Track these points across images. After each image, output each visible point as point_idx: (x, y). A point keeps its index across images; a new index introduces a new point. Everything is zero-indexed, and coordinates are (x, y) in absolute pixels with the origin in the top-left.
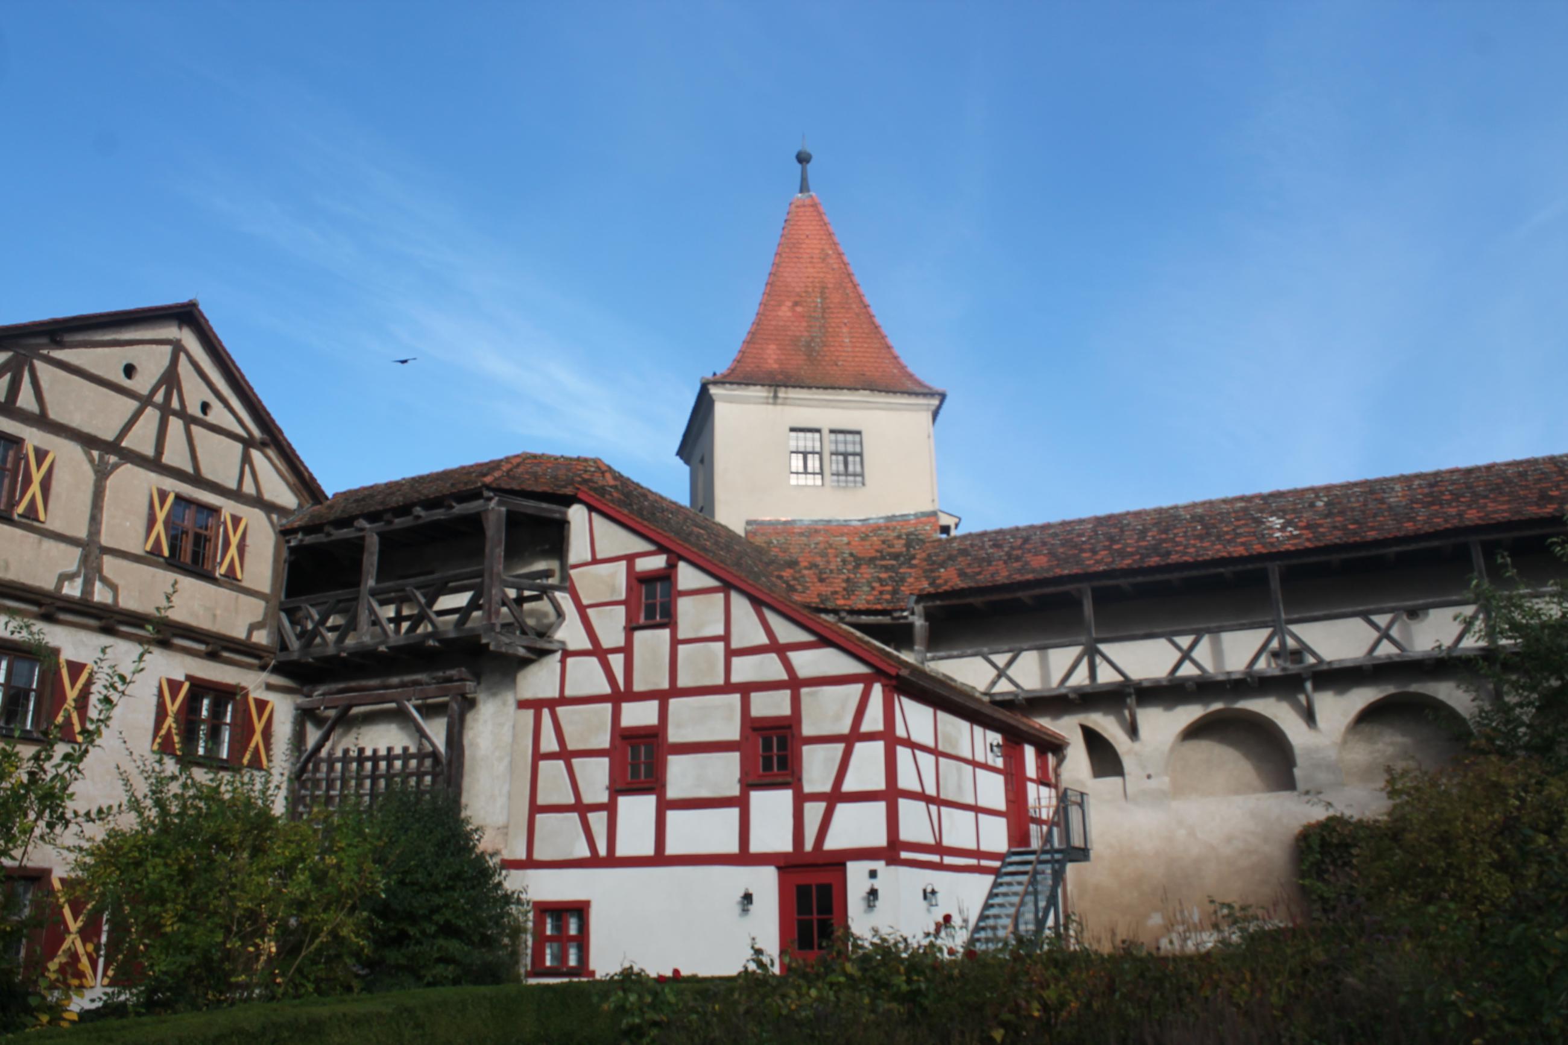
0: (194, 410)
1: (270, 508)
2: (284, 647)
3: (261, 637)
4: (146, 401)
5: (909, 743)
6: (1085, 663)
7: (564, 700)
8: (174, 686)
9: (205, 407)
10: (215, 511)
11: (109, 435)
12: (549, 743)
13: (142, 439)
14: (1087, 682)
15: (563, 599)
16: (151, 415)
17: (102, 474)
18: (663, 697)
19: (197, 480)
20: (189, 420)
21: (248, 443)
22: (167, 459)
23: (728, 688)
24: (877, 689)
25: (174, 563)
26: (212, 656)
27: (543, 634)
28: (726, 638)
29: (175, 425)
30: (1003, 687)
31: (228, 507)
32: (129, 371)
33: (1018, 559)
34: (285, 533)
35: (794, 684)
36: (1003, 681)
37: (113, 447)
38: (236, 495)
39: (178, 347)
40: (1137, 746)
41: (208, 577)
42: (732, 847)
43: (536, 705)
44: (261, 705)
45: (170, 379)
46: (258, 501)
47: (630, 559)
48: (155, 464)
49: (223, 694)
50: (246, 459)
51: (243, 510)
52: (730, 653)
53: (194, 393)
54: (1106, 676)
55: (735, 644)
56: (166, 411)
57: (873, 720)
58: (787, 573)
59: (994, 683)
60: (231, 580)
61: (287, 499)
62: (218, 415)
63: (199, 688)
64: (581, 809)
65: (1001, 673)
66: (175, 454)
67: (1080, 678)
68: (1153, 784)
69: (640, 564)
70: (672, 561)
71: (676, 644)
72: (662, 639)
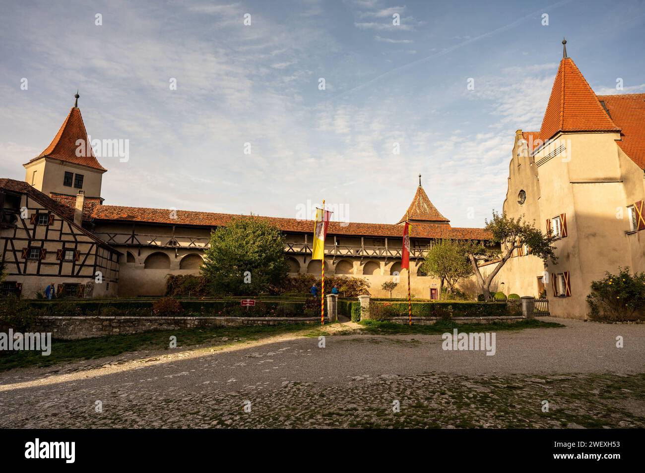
5: (99, 256)
6: (131, 239)
7: (15, 238)
12: (9, 247)
14: (131, 243)
15: (17, 216)
18: (43, 241)
23: (60, 241)
24: (95, 246)
28: (61, 230)
30: (112, 241)
33: (119, 214)
35: (76, 242)
36: (112, 240)
40: (139, 257)
42: (57, 273)
43: (7, 238)
47: (38, 209)
52: (61, 234)
54: (135, 242)
55: (63, 232)
57: (93, 251)
58: (61, 209)
59: (109, 240)
64: (17, 263)
65: (111, 238)
67: (130, 242)
68: (141, 265)
69: (40, 211)
70: (50, 212)
71: (47, 230)
72: (44, 228)
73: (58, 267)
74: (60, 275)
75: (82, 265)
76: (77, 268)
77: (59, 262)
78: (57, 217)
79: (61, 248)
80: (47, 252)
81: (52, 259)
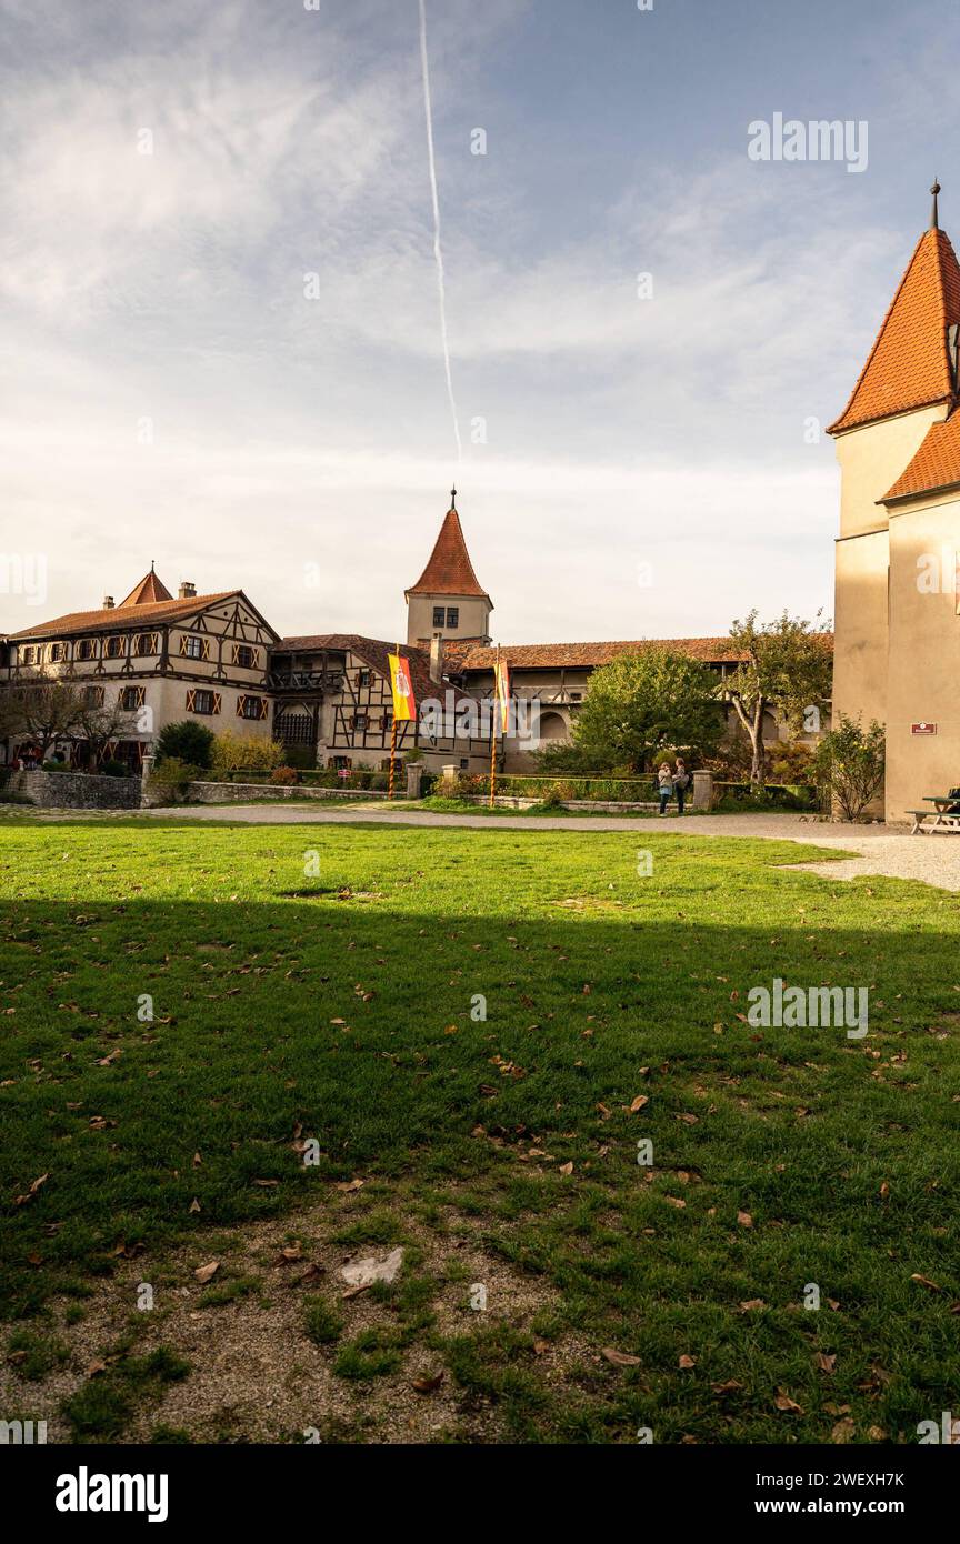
0: (243, 621)
1: (265, 645)
2: (270, 685)
3: (264, 683)
4: (230, 621)
7: (343, 705)
8: (242, 698)
9: (246, 619)
10: (250, 649)
11: (221, 633)
12: (339, 717)
13: (230, 632)
15: (344, 678)
16: (232, 624)
17: (221, 643)
18: (367, 706)
19: (245, 641)
20: (242, 624)
21: (258, 627)
22: (237, 636)
23: (382, 706)
25: (240, 666)
26: (250, 689)
27: (338, 687)
28: (383, 696)
29: (238, 625)
31: (254, 647)
32: (226, 614)
34: (269, 652)
37: (223, 636)
38: (256, 643)
39: (238, 603)
41: (249, 668)
42: (380, 746)
43: (336, 706)
44: (265, 701)
45: (236, 613)
46: (262, 644)
47: (360, 668)
48: (234, 638)
49: (254, 699)
50: (258, 632)
51: (258, 647)
53: (243, 615)
56: (235, 623)
60: (255, 668)
61: (270, 641)
62: (250, 621)
63: (248, 697)
64: (346, 734)
66: (239, 635)
69: (363, 670)
70: (371, 670)
71: (370, 692)
72: (367, 690)
73: (381, 738)
74: (383, 748)
75: (404, 735)
76: (399, 738)
77: (381, 732)
78: (377, 676)
79: (383, 714)
80: (371, 720)
81: (375, 728)
